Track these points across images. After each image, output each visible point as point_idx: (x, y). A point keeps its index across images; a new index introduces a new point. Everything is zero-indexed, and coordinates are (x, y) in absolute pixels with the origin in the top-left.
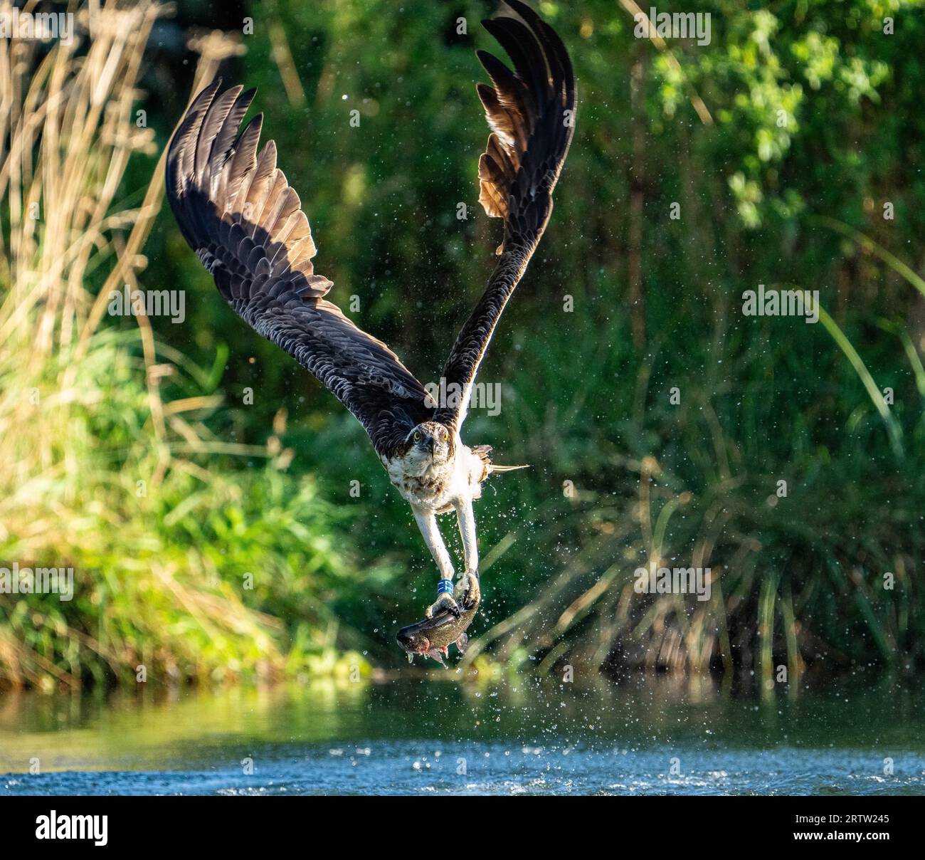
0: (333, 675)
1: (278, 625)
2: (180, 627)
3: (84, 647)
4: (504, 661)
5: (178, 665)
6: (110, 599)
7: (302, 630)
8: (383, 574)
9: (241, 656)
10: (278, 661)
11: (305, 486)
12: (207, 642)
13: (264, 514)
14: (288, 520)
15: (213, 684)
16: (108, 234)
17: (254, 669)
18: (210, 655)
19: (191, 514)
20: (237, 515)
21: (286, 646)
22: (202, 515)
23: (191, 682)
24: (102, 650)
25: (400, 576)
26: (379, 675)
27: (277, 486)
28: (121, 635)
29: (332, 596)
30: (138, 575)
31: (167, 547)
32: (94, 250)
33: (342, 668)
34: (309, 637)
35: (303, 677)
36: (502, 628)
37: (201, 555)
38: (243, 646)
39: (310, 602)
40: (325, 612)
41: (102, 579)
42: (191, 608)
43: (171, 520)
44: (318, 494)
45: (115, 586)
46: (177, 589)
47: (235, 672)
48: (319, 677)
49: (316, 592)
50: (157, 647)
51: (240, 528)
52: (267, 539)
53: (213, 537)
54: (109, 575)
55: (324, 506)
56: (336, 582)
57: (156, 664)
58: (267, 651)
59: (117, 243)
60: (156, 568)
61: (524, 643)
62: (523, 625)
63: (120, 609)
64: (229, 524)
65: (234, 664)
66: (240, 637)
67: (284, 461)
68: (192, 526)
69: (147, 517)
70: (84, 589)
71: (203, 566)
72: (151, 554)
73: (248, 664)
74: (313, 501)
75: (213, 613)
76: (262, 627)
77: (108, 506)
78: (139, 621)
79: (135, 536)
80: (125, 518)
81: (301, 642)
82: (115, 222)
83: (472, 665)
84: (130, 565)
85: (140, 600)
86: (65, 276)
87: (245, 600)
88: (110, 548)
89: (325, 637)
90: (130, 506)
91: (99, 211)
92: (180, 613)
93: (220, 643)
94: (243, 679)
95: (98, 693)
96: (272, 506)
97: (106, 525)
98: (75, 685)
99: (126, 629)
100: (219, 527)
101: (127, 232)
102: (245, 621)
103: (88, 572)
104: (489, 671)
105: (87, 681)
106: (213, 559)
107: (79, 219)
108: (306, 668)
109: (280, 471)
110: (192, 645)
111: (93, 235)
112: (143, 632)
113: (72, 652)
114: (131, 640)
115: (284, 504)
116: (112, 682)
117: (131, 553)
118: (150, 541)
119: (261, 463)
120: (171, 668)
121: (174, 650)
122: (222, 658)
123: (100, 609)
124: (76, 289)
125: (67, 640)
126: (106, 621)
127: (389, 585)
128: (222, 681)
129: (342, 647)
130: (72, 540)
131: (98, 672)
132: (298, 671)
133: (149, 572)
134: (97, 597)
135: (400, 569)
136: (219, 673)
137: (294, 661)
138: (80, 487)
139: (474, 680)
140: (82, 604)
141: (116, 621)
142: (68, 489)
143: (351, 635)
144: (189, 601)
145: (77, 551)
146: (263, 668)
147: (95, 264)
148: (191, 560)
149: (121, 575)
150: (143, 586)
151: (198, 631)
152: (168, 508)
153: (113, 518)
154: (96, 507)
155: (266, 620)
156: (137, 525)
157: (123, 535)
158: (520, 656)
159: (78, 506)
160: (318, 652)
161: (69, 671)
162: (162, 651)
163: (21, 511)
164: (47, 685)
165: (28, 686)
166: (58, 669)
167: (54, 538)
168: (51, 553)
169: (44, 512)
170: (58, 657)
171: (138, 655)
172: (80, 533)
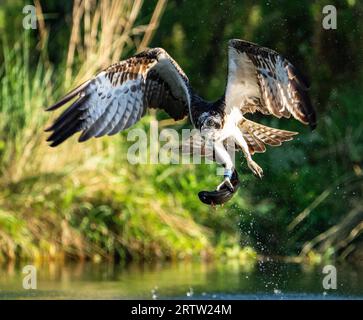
0: (238, 258)
1: (212, 233)
2: (163, 232)
3: (115, 241)
4: (323, 253)
5: (162, 251)
6: (129, 217)
7: (223, 235)
8: (264, 208)
9: (193, 247)
10: (211, 250)
12: (176, 239)
15: (179, 260)
16: (133, 37)
17: (199, 254)
18: (177, 246)
19: (170, 176)
20: (192, 177)
21: (215, 242)
22: (175, 177)
23: (169, 259)
24: (124, 241)
25: (272, 210)
26: (261, 259)
28: (134, 235)
29: (239, 218)
30: (143, 206)
31: (158, 192)
32: (126, 45)
33: (243, 255)
34: (226, 238)
35: (223, 258)
36: (322, 237)
37: (174, 196)
38: (194, 242)
39: (227, 221)
40: (235, 227)
41: (125, 207)
42: (169, 223)
43: (160, 179)
45: (132, 211)
46: (162, 213)
47: (189, 255)
48: (231, 258)
49: (231, 217)
50: (152, 242)
51: (194, 184)
53: (180, 188)
54: (129, 205)
56: (240, 211)
57: (152, 250)
58: (206, 245)
59: (137, 41)
60: (152, 203)
61: (333, 245)
62: (333, 235)
63: (135, 222)
64: (189, 182)
65: (189, 251)
66: (193, 238)
68: (170, 182)
69: (148, 177)
70: (117, 212)
71: (175, 202)
72: (150, 196)
73: (195, 251)
75: (181, 226)
76: (204, 233)
77: (129, 171)
78: (144, 229)
79: (142, 186)
80: (138, 177)
81: (223, 241)
82: (136, 31)
83: (307, 255)
84: (140, 201)
85: (144, 218)
86: (111, 57)
87: (195, 220)
88: (130, 192)
89: (234, 239)
90: (140, 172)
91: (128, 25)
92: (163, 225)
93: (183, 240)
94: (194, 259)
95: (122, 263)
96: (210, 173)
97: (128, 181)
98: (111, 259)
99: (137, 232)
100: (183, 183)
101: (142, 36)
102: (195, 230)
103: (119, 203)
104: (316, 258)
105: (117, 258)
106: (180, 199)
107: (119, 29)
108: (225, 254)
110: (169, 241)
111: (125, 38)
112: (146, 234)
113: (110, 243)
114: (139, 237)
116: (129, 258)
117: (140, 195)
118: (149, 189)
120: (158, 252)
121: (160, 243)
122: (183, 248)
123: (124, 222)
125: (107, 237)
126: (126, 228)
127: (267, 214)
128: (183, 259)
129: (242, 245)
130: (111, 188)
131: (122, 253)
132: (221, 255)
133: (148, 204)
134: (123, 216)
135: (273, 206)
136: (182, 255)
137: (219, 250)
138: (116, 161)
139: (308, 263)
140: (115, 219)
141: (132, 228)
142: (109, 162)
144: (168, 219)
145: (113, 193)
146: (203, 253)
147: (126, 52)
148: (170, 199)
149: (135, 205)
150: (145, 211)
151: (172, 234)
152: (159, 173)
153: (132, 177)
154: (123, 172)
155: (206, 229)
156: (143, 181)
157: (137, 185)
158: (330, 251)
159: (114, 171)
160: (231, 246)
161: (108, 252)
162: (154, 243)
163: (86, 173)
164: (97, 259)
165: (88, 259)
166: (103, 251)
167: (102, 186)
168: (101, 194)
169: (98, 173)
170: (103, 245)
171: (142, 246)
172: (115, 184)
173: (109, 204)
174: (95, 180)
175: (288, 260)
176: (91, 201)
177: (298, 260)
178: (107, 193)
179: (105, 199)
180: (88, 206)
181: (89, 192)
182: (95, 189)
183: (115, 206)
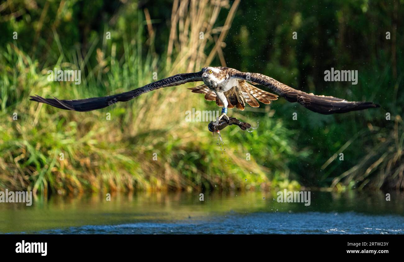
0: (287, 188)
1: (269, 171)
2: (235, 171)
3: (202, 177)
4: (347, 185)
5: (235, 184)
6: (211, 161)
7: (277, 173)
8: (305, 154)
9: (256, 181)
10: (269, 183)
11: (278, 123)
12: (244, 176)
13: (264, 132)
14: (272, 135)
15: (247, 190)
16: (213, 35)
17: (260, 186)
19: (239, 132)
20: (255, 132)
21: (271, 178)
23: (239, 190)
24: (208, 177)
25: (311, 155)
26: (303, 189)
27: (269, 123)
28: (215, 173)
29: (287, 161)
30: (222, 153)
31: (231, 143)
32: (208, 41)
33: (291, 186)
34: (279, 175)
35: (277, 189)
36: (346, 174)
37: (242, 146)
38: (256, 177)
39: (279, 163)
40: (285, 166)
41: (208, 153)
42: (239, 164)
43: (233, 133)
44: (283, 126)
45: (213, 156)
46: (234, 157)
47: (253, 187)
48: (282, 188)
49: (282, 159)
50: (227, 177)
51: (256, 137)
52: (265, 141)
53: (246, 140)
54: (211, 152)
55: (285, 130)
56: (289, 156)
57: (227, 183)
58: (265, 180)
59: (216, 38)
60: (227, 150)
61: (354, 179)
62: (354, 172)
63: (216, 164)
64: (253, 136)
65: (253, 184)
66: (256, 174)
67: (271, 114)
68: (239, 136)
69: (224, 132)
70: (203, 157)
71: (243, 149)
72: (226, 145)
73: (258, 184)
74: (281, 128)
75: (247, 166)
76: (263, 171)
78: (222, 168)
81: (277, 177)
82: (215, 31)
83: (336, 186)
84: (218, 149)
85: (222, 161)
86: (198, 49)
87: (258, 162)
88: (211, 143)
89: (284, 176)
91: (209, 27)
92: (235, 166)
93: (248, 176)
94: (256, 189)
95: (207, 192)
96: (266, 129)
98: (199, 189)
99: (217, 171)
100: (249, 136)
101: (219, 35)
102: (257, 169)
103: (204, 151)
104: (342, 188)
105: (203, 188)
106: (247, 147)
107: (203, 29)
108: (278, 186)
109: (270, 118)
110: (239, 177)
111: (208, 36)
112: (223, 172)
113: (198, 178)
114: (219, 174)
115: (271, 128)
116: (212, 189)
118: (225, 141)
119: (263, 115)
120: (232, 184)
121: (233, 178)
122: (249, 182)
123: (207, 164)
124: (201, 54)
125: (196, 174)
126: (210, 168)
127: (307, 158)
128: (249, 189)
129: (291, 179)
130: (199, 140)
131: (207, 185)
132: (276, 187)
133: (224, 151)
134: (207, 159)
135: (312, 152)
136: (249, 187)
137: (274, 183)
139: (336, 192)
140: (202, 162)
141: (213, 168)
143: (294, 175)
144: (238, 162)
145: (200, 144)
146: (264, 185)
147: (209, 45)
148: (239, 148)
149: (215, 152)
150: (222, 156)
151: (241, 172)
152: (231, 129)
155: (265, 169)
158: (352, 184)
159: (201, 128)
160: (282, 180)
161: (197, 185)
162: (229, 178)
163: (181, 129)
164: (190, 189)
165: (183, 190)
166: (193, 184)
167: (192, 139)
168: (192, 144)
169: (189, 130)
170: (193, 180)
171: (221, 180)
172: (202, 137)
173: (197, 151)
174: (188, 134)
175: (323, 190)
176: (186, 149)
177: (329, 190)
178: (196, 144)
179: (194, 148)
180: (183, 152)
181: (184, 143)
182: (188, 141)
183: (202, 153)
